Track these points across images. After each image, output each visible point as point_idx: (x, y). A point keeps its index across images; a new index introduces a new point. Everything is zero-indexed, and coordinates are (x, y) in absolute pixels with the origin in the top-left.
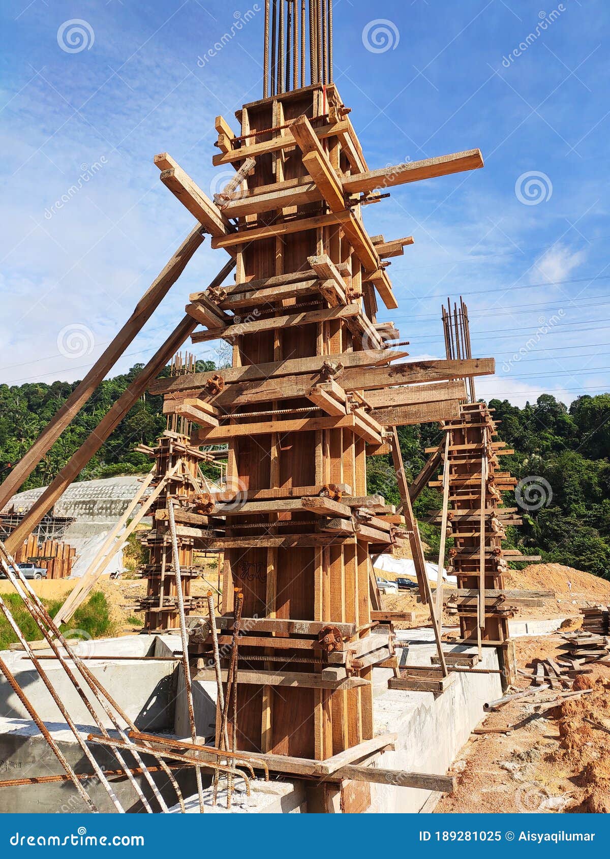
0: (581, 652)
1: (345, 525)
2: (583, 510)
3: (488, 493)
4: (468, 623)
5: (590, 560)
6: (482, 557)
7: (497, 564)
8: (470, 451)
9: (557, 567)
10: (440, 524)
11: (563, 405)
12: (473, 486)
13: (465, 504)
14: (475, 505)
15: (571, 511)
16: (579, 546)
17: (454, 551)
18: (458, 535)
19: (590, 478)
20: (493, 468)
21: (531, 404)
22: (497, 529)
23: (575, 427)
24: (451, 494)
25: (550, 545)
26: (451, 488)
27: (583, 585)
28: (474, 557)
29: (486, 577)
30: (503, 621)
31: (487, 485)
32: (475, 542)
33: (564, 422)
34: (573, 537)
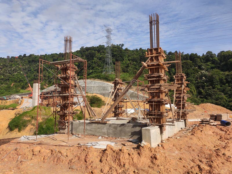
0: (204, 122)
1: (164, 102)
2: (219, 87)
3: (183, 91)
4: (179, 115)
5: (220, 102)
6: (182, 103)
7: (185, 105)
8: (180, 83)
9: (209, 104)
10: (174, 97)
11: (215, 54)
12: (180, 90)
13: (179, 94)
14: (181, 94)
15: (216, 87)
16: (217, 98)
17: (176, 102)
18: (177, 99)
19: (222, 77)
20: (185, 86)
21: (204, 54)
22: (185, 98)
23: (219, 61)
24: (176, 91)
25: (208, 98)
26: (176, 90)
27: (217, 109)
28: (180, 103)
29: (182, 107)
30: (186, 115)
31: (183, 90)
32: (180, 101)
33: (215, 60)
34: (215, 95)
